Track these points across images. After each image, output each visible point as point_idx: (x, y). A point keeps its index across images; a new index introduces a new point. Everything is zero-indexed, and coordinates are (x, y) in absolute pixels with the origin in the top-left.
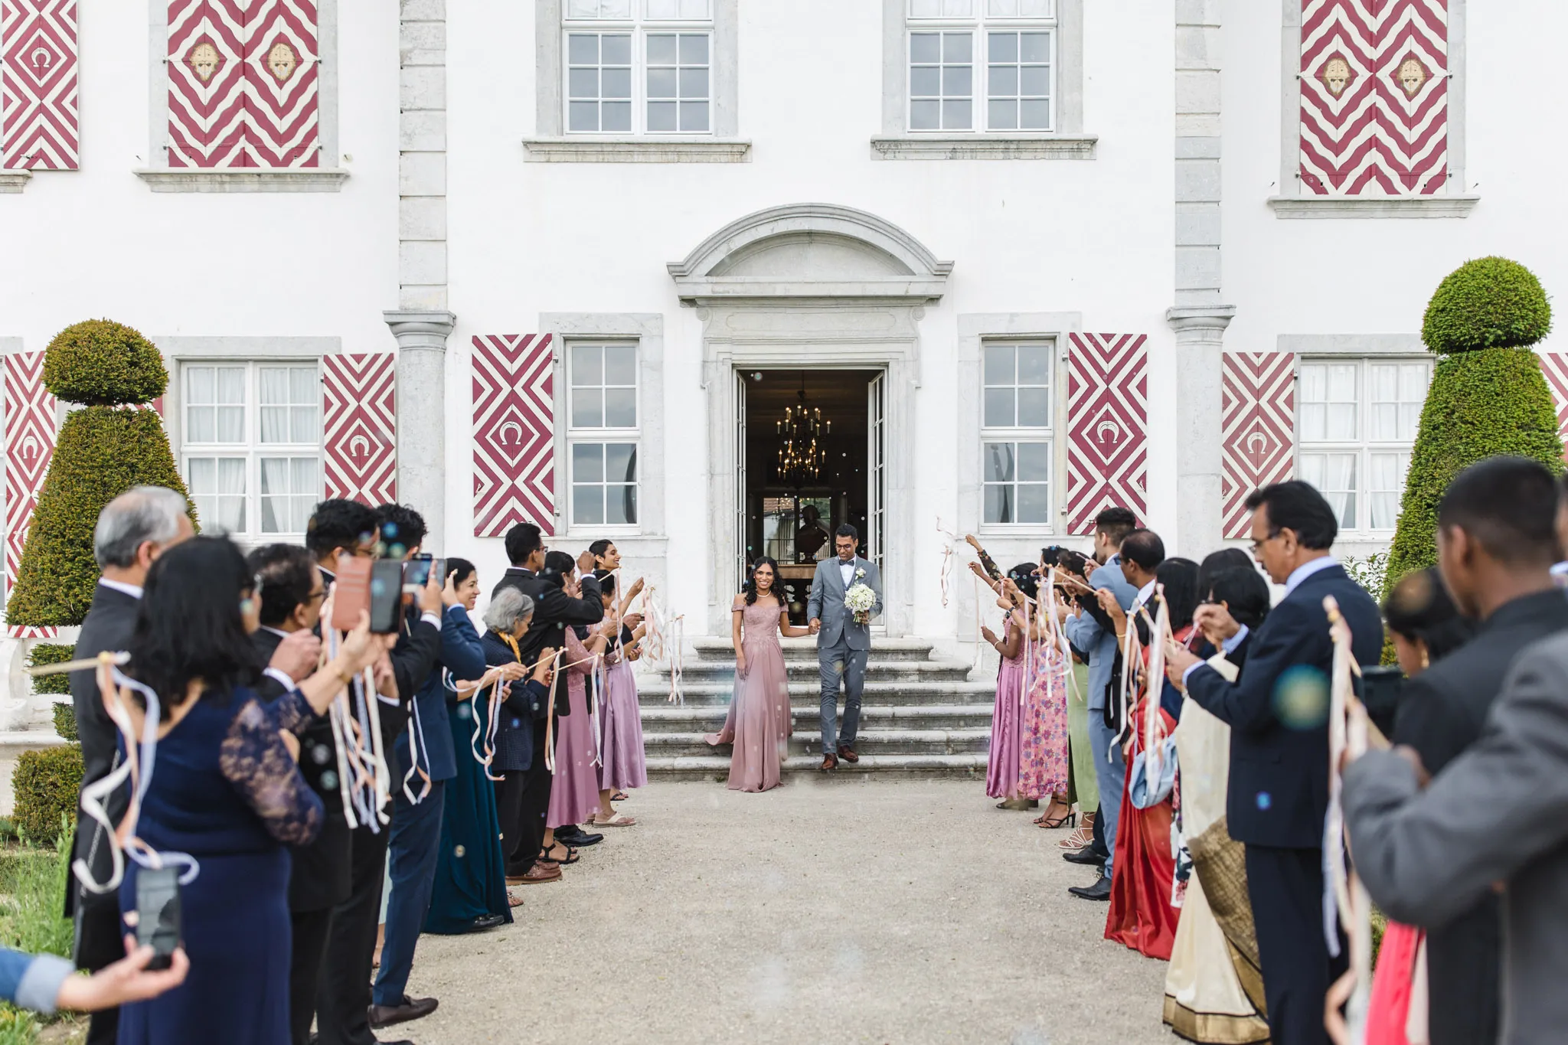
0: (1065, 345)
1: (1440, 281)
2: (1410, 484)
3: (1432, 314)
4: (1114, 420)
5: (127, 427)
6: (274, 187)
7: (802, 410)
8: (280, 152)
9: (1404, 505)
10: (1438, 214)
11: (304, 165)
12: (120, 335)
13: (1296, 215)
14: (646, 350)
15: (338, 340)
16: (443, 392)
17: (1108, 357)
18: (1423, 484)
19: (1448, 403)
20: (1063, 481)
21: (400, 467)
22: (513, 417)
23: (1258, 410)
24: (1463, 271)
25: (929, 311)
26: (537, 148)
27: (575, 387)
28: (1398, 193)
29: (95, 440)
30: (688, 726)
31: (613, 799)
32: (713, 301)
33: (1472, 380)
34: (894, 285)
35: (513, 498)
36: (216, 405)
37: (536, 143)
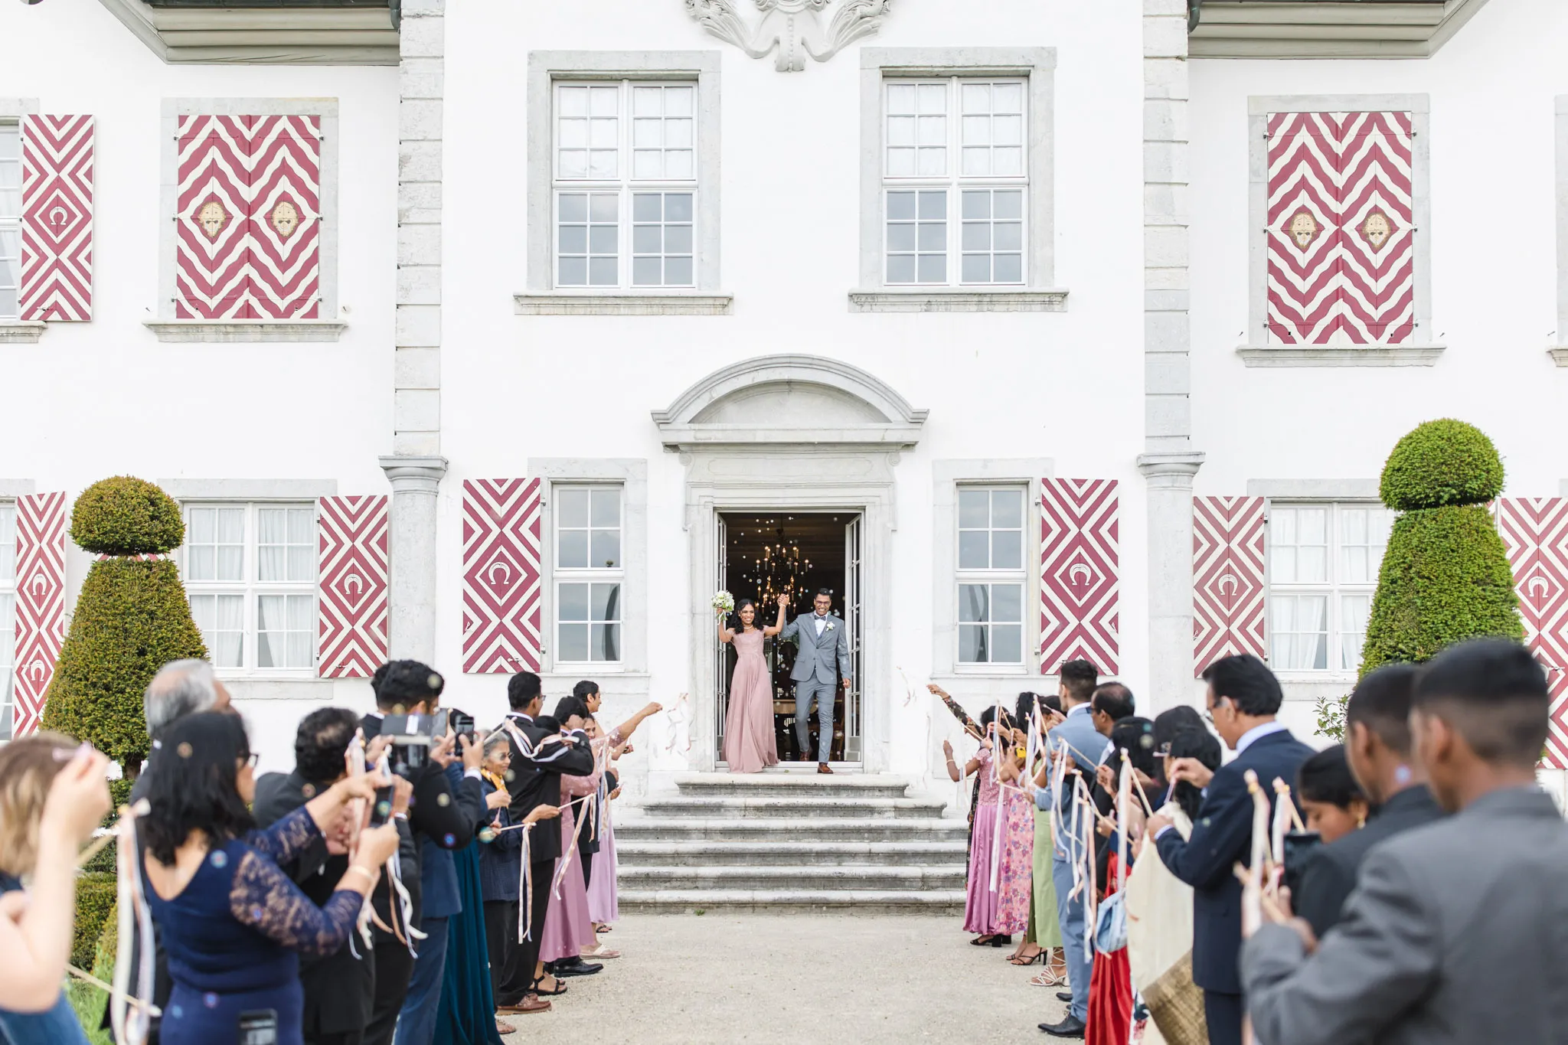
0: (1038, 490)
1: (1396, 442)
2: (1369, 636)
3: (1389, 473)
4: (1086, 563)
5: (147, 577)
6: (275, 337)
7: (781, 549)
8: (282, 304)
9: (1365, 655)
10: (1406, 362)
11: (303, 317)
12: (142, 492)
13: (1265, 363)
14: (630, 494)
15: (334, 483)
16: (435, 533)
17: (1080, 502)
18: (1382, 635)
19: (1405, 558)
20: (1037, 622)
21: (392, 605)
22: (501, 558)
23: (1228, 553)
24: (1418, 432)
25: (905, 455)
26: (528, 301)
27: (561, 529)
28: (1365, 342)
29: (117, 589)
30: (670, 860)
31: (597, 932)
32: (695, 446)
33: (1428, 537)
34: (872, 432)
35: (501, 636)
36: (216, 544)
37: (527, 297)
